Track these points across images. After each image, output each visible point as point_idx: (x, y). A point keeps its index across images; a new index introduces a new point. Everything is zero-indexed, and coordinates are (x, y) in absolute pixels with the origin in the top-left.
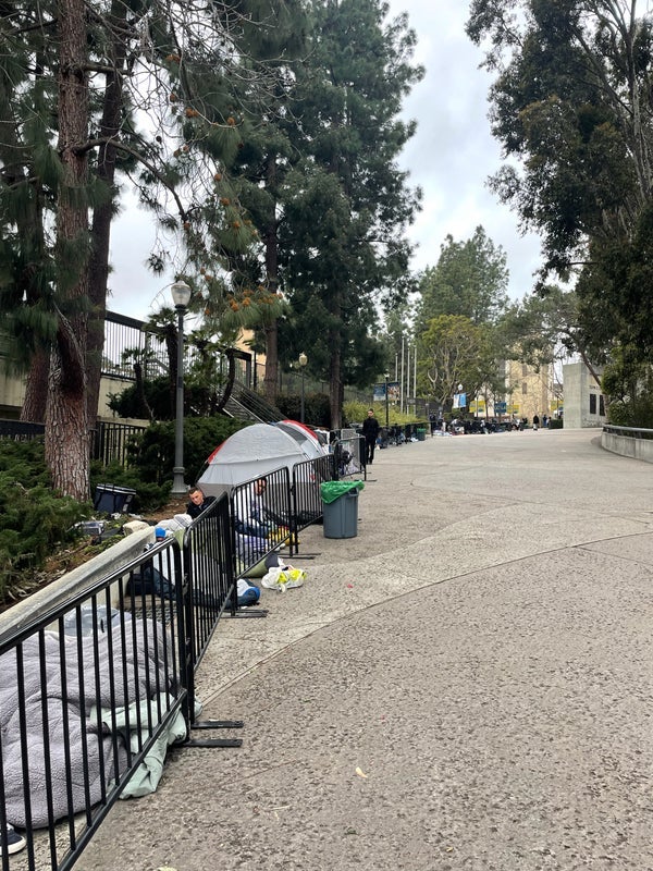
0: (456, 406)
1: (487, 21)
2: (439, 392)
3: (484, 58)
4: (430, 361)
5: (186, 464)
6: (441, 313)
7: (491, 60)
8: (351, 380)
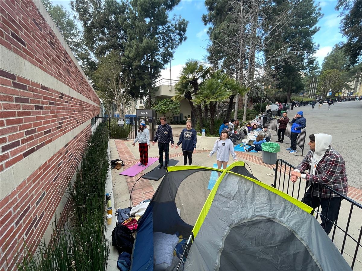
0: (328, 95)
1: (342, 4)
2: (324, 91)
3: (340, 14)
4: (322, 83)
5: (262, 109)
6: (328, 69)
7: (342, 14)
8: (294, 92)
